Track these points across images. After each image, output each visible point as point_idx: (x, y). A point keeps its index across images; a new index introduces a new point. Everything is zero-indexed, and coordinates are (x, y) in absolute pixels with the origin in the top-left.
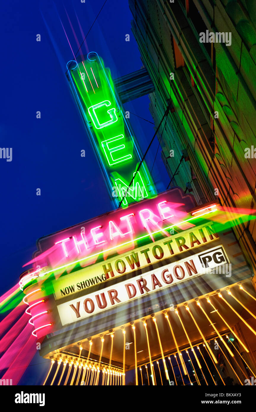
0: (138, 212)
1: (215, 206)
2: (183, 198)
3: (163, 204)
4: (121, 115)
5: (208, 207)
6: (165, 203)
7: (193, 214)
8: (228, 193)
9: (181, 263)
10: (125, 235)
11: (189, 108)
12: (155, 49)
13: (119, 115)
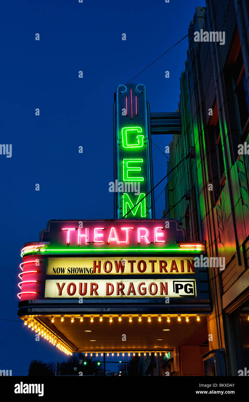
0: (137, 228)
1: (200, 246)
2: (177, 230)
3: (160, 229)
4: (147, 143)
5: (195, 245)
6: (162, 229)
7: (181, 246)
8: (216, 240)
9: (158, 282)
10: (120, 243)
11: (207, 161)
12: (196, 104)
13: (145, 143)
